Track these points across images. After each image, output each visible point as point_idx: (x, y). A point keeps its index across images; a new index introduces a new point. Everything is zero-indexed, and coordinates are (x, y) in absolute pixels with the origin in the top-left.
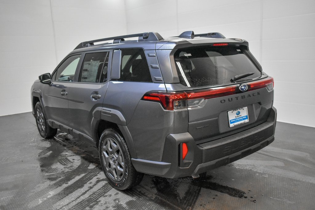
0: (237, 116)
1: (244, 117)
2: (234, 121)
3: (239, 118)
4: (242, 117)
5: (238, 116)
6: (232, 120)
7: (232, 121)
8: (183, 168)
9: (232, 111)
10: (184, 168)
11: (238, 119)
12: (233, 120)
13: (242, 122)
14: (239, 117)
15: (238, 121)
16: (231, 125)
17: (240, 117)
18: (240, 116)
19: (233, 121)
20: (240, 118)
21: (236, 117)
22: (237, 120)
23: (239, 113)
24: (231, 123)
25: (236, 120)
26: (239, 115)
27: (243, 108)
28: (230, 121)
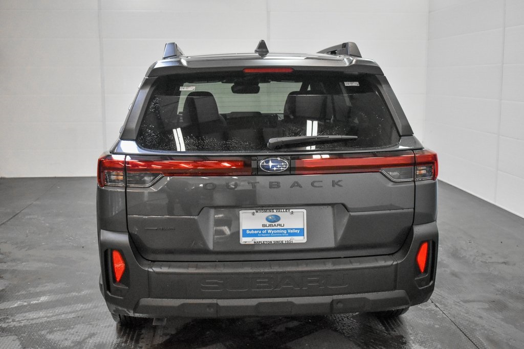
0: (268, 223)
1: (292, 229)
2: (256, 232)
3: (273, 230)
4: (286, 229)
5: (270, 225)
6: (251, 230)
7: (248, 232)
8: (113, 296)
9: (254, 211)
10: (115, 297)
11: (269, 231)
13: (284, 239)
14: (275, 228)
15: (269, 235)
16: (244, 240)
17: (279, 227)
18: (280, 225)
19: (253, 232)
20: (279, 229)
21: (264, 225)
22: (267, 233)
23: (278, 218)
24: (245, 235)
25: (263, 232)
26: (276, 223)
27: (291, 210)
28: (244, 231)
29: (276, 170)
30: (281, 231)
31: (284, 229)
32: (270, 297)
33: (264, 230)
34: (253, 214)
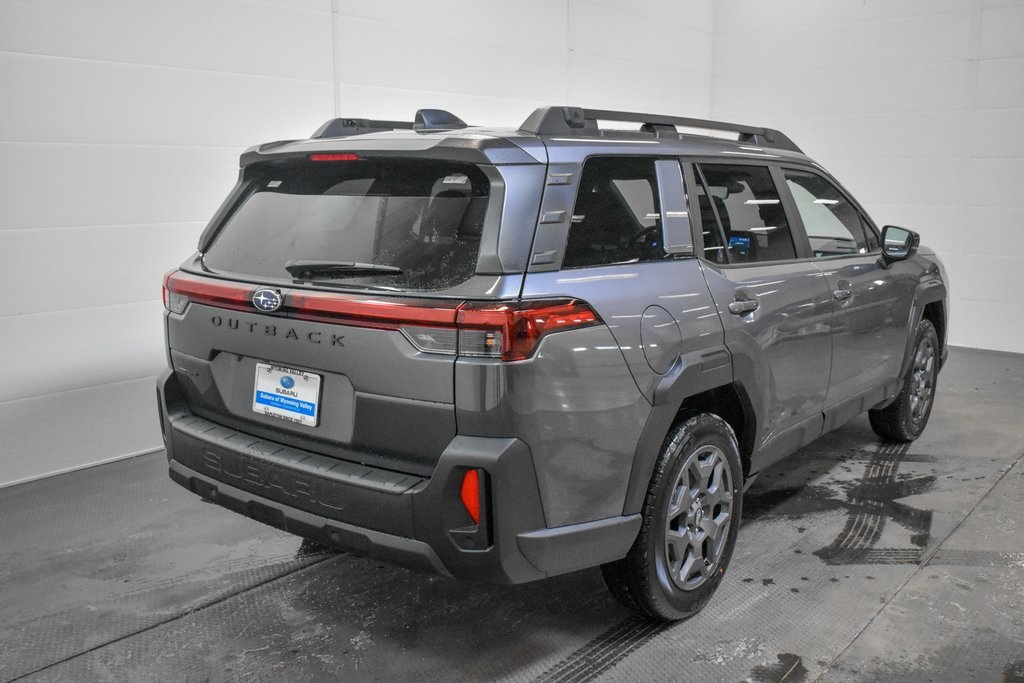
0: (282, 388)
1: (304, 403)
2: (269, 398)
3: (286, 399)
4: (298, 401)
5: (284, 392)
6: (265, 393)
7: (262, 396)
9: (269, 366)
11: (282, 400)
12: (269, 394)
13: (295, 416)
14: (287, 396)
15: (282, 406)
16: (259, 408)
17: (291, 397)
18: (292, 393)
19: (266, 397)
20: (291, 400)
21: (278, 390)
22: (279, 402)
23: (290, 383)
24: (259, 399)
26: (289, 390)
27: (305, 374)
28: (259, 393)
29: (268, 308)
30: (294, 403)
31: (295, 401)
32: (269, 499)
33: (277, 396)
34: (269, 370)
